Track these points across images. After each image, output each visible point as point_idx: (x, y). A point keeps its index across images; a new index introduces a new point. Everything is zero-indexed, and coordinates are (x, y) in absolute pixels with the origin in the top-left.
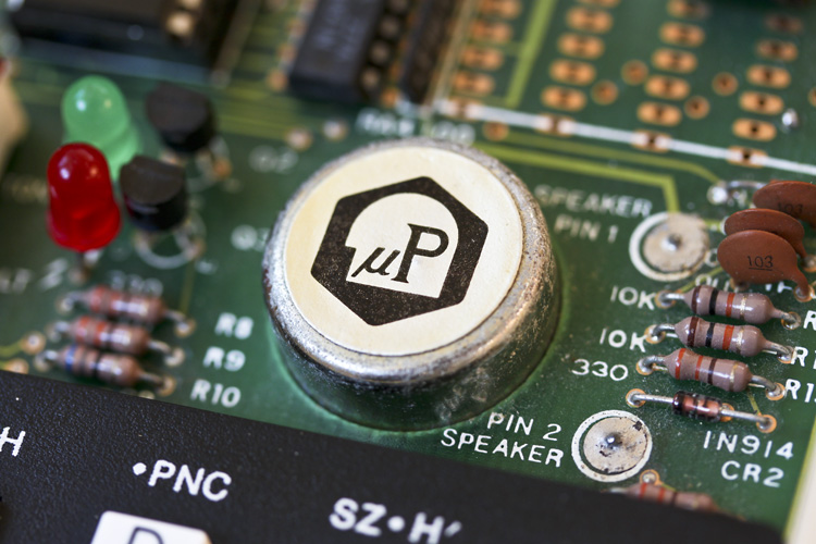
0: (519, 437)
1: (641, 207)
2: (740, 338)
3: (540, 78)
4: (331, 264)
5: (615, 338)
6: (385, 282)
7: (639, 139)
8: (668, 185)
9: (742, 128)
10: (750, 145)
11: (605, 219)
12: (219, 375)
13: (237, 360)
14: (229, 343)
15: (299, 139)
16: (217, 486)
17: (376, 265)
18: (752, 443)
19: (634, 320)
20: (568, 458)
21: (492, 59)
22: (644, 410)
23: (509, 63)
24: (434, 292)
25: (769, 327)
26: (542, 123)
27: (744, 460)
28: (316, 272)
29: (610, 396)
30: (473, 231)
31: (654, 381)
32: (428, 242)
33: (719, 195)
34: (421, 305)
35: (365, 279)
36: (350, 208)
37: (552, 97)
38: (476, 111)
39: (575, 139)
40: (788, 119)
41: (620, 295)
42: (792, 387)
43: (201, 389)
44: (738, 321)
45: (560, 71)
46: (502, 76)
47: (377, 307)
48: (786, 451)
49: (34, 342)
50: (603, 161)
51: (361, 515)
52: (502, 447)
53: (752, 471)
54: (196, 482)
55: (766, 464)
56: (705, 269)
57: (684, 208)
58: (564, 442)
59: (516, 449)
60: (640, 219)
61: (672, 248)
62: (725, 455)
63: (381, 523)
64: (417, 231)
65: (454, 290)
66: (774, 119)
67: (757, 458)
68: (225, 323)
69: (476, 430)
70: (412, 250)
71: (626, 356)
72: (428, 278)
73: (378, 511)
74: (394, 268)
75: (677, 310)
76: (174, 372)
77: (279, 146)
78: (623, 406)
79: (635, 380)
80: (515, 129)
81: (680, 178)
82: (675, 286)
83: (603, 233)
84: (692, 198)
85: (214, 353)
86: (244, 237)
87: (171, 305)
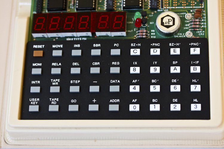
0: (181, 35)
1: (185, 13)
2: (198, 23)
3: (172, 4)
4: (162, 24)
5: (186, 25)
6: (168, 24)
7: (183, 7)
8: (187, 11)
9: (192, 5)
10: (193, 6)
11: (182, 15)
12: (153, 35)
13: (154, 34)
14: (153, 32)
15: (153, 13)
16: (159, 45)
17: (166, 23)
18: (201, 32)
19: (188, 23)
20: (186, 36)
21: (167, 3)
22: (191, 31)
23: (169, 3)
24: (172, 25)
25: (199, 22)
26: (174, 8)
27: (200, 33)
28: (161, 25)
30: (174, 19)
31: (191, 28)
32: (170, 20)
33: (191, 11)
34: (171, 26)
35: (166, 25)
36: (162, 19)
37: (174, 5)
38: (168, 8)
39: (177, 8)
40: (196, 3)
41: (186, 21)
42: (203, 26)
43: (152, 37)
44: (197, 22)
45: (174, 2)
46: (169, 4)
47: (168, 27)
48: (204, 32)
49: (135, 36)
50: (180, 10)
51: (172, 44)
52: (180, 36)
53: (201, 34)
54: (157, 45)
55: (202, 33)
56: (192, 18)
57: (189, 13)
58: (185, 35)
59: (181, 36)
60: (185, 14)
61: (189, 16)
62: (199, 33)
63: (174, 45)
64: (169, 20)
65: (174, 24)
66: (194, 3)
67: (201, 33)
68: (152, 31)
69: (177, 35)
70: (169, 21)
71: (188, 26)
72: (171, 23)
73: (173, 44)
74: (168, 23)
75: (191, 22)
76: (149, 36)
77: (151, 14)
78: (189, 31)
79: (189, 28)
80: (172, 9)
81: (188, 10)
82: (190, 20)
83: (182, 16)
84: (189, 12)
85: (152, 34)
86: (151, 23)
87: (147, 30)
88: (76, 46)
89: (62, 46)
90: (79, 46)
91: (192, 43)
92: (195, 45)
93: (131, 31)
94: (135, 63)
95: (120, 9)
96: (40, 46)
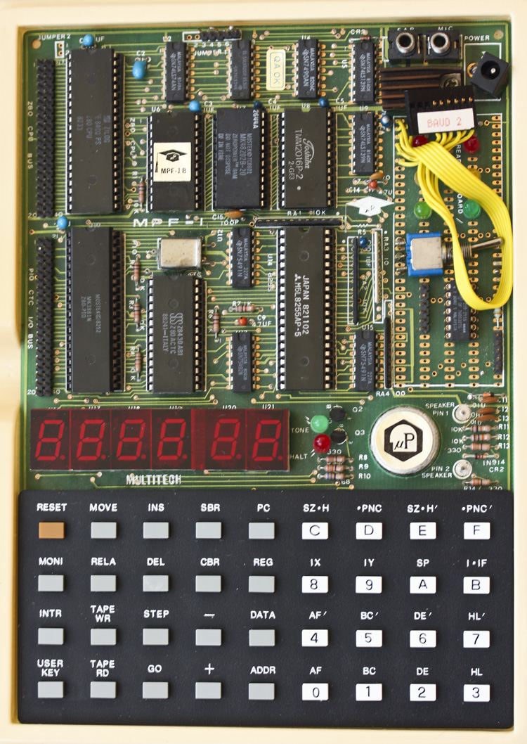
0: (439, 472)
1: (452, 404)
2: (486, 437)
3: (417, 374)
4: (388, 447)
5: (456, 441)
6: (402, 450)
7: (446, 385)
8: (457, 396)
9: (471, 377)
10: (474, 382)
11: (444, 409)
12: (363, 471)
13: (366, 466)
14: (363, 462)
15: (362, 402)
16: (378, 508)
17: (399, 445)
18: (495, 462)
19: (459, 435)
20: (453, 475)
21: (404, 370)
22: (467, 459)
23: (408, 369)
24: (415, 450)
25: (492, 433)
26: (421, 386)
27: (494, 466)
28: (386, 450)
29: (458, 457)
30: (419, 432)
31: (468, 451)
32: (410, 437)
33: (470, 397)
34: (413, 454)
35: (398, 450)
36: (388, 432)
37: (422, 378)
38: (404, 386)
39: (430, 388)
40: (482, 373)
41: (454, 429)
42: (500, 445)
43: (360, 475)
44: (484, 433)
45: (422, 369)
46: (407, 373)
47: (403, 457)
48: (503, 462)
49: (315, 472)
50: (440, 393)
51: (414, 508)
52: (437, 475)
53: (496, 469)
54: (373, 508)
55: (500, 466)
56: (472, 418)
57: (462, 403)
58: (451, 471)
59: (441, 475)
60: (452, 408)
61: (461, 414)
62: (489, 466)
63: (419, 509)
64: (406, 435)
65: (420, 449)
66: (478, 373)
67: (496, 465)
68: (361, 457)
69: (430, 472)
70: (406, 440)
71: (459, 445)
72: (412, 447)
73: (418, 506)
74: (404, 445)
75: (468, 433)
76: (352, 473)
77: (358, 405)
78: (461, 459)
79: (463, 452)
80: (415, 388)
81: (459, 394)
82: (466, 424)
83: (445, 413)
84: (464, 399)
85: (361, 466)
86: (357, 433)
87: (346, 456)
88: (153, 507)
89: (114, 508)
90: (161, 508)
91: (468, 506)
92: (478, 511)
93: (303, 456)
94: (314, 563)
95: (270, 387)
96: (55, 507)
